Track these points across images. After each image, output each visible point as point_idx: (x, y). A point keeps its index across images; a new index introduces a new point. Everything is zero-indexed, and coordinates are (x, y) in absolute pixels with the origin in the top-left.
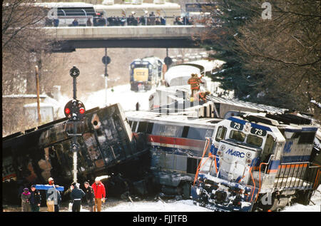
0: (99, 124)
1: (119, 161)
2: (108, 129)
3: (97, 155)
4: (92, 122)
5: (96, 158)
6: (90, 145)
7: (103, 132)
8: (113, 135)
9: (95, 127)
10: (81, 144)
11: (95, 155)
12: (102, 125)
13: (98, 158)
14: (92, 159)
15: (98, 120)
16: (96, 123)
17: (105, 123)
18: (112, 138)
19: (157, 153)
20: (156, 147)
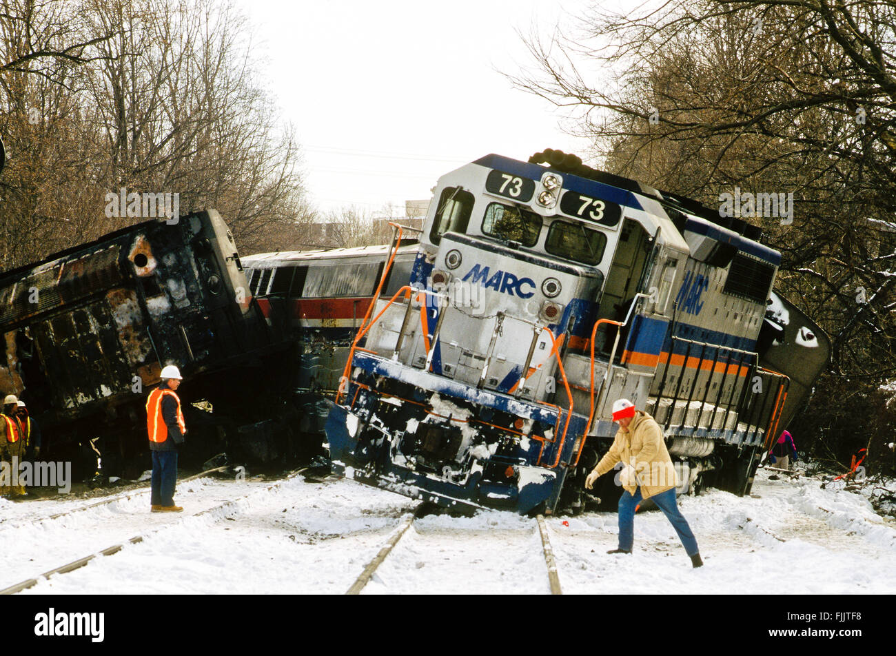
0: (152, 264)
1: (202, 369)
2: (178, 280)
3: (143, 351)
4: (131, 257)
5: (141, 359)
6: (124, 324)
7: (161, 286)
8: (190, 295)
9: (140, 271)
10: (102, 321)
11: (138, 350)
12: (160, 266)
13: (147, 360)
14: (131, 361)
15: (147, 252)
16: (141, 261)
17: (170, 261)
18: (187, 303)
19: (312, 347)
20: (312, 330)
